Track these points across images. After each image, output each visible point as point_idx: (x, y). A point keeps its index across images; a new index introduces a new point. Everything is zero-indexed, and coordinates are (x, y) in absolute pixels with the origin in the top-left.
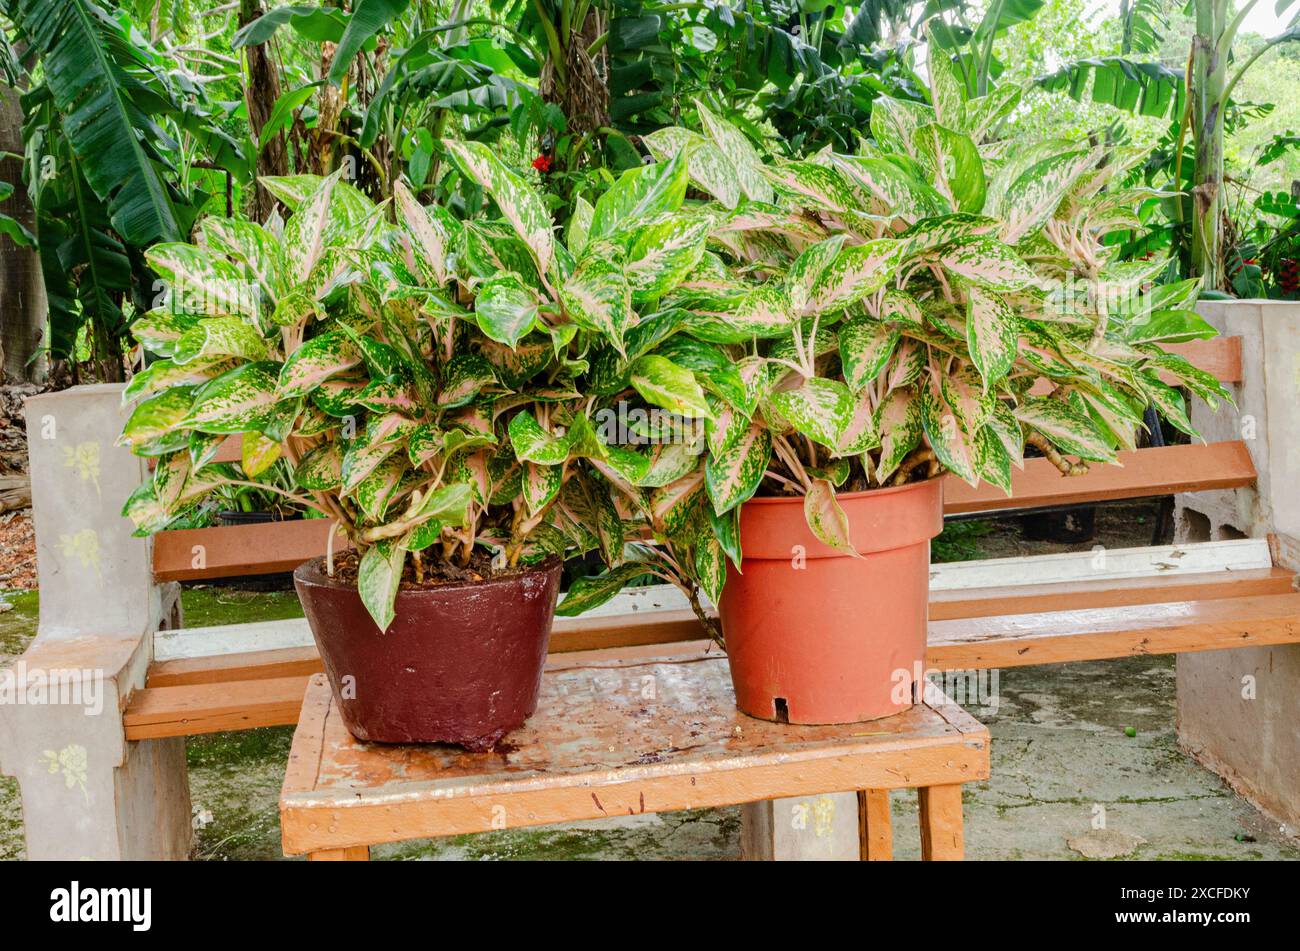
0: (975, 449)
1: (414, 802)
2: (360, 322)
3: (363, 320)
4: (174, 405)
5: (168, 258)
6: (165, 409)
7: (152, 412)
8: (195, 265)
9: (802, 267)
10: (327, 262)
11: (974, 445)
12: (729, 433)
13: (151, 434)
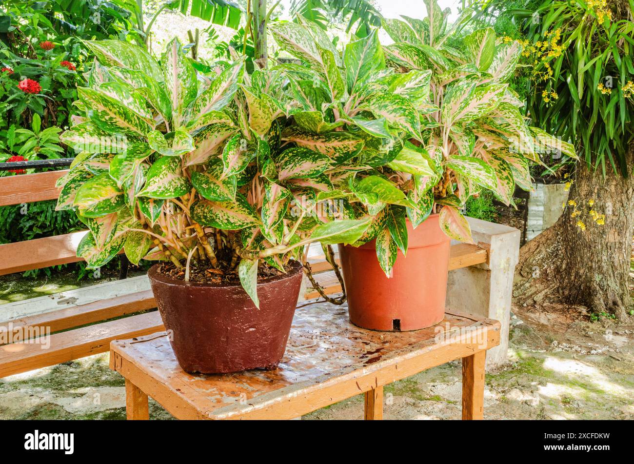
0: (508, 187)
1: (279, 403)
2: (224, 129)
3: (227, 128)
4: (104, 183)
5: (110, 92)
6: (98, 186)
7: (91, 189)
8: (123, 96)
9: (450, 98)
10: (209, 93)
11: (507, 186)
12: (427, 185)
13: (90, 203)
